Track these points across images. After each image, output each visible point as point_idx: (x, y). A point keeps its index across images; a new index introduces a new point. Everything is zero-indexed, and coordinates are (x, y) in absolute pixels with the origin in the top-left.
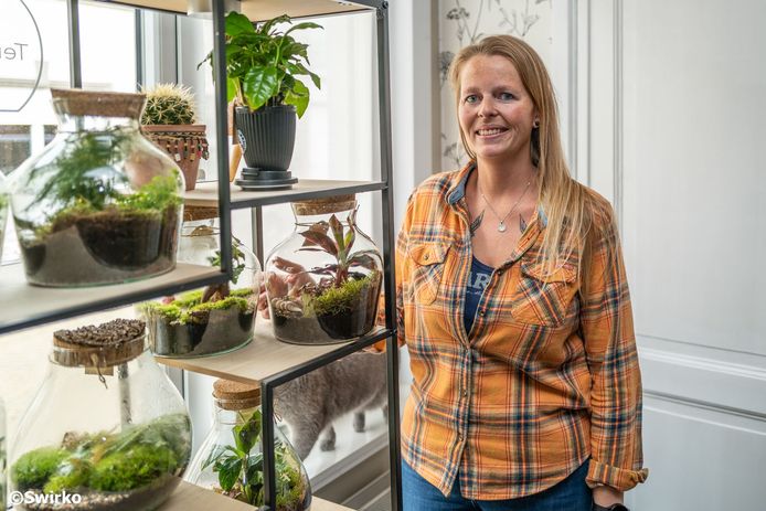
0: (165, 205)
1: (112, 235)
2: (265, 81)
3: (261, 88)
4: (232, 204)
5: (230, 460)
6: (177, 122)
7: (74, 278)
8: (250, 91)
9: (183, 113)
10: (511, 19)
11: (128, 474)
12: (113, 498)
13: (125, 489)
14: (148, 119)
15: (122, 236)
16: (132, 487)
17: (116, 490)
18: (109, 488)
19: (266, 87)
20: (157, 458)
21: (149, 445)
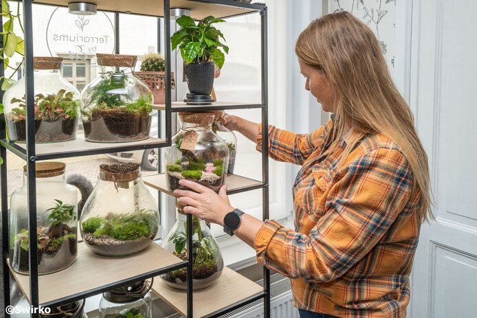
0: (141, 108)
1: (115, 120)
2: (194, 49)
3: (192, 52)
4: (171, 109)
5: (181, 239)
6: (159, 70)
7: (100, 138)
8: (187, 55)
9: (161, 66)
10: (370, 14)
11: (125, 233)
12: (117, 242)
13: (123, 239)
14: (146, 69)
15: (120, 121)
16: (126, 239)
17: (119, 239)
18: (117, 238)
19: (195, 53)
20: (139, 228)
21: (136, 222)
